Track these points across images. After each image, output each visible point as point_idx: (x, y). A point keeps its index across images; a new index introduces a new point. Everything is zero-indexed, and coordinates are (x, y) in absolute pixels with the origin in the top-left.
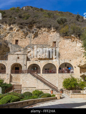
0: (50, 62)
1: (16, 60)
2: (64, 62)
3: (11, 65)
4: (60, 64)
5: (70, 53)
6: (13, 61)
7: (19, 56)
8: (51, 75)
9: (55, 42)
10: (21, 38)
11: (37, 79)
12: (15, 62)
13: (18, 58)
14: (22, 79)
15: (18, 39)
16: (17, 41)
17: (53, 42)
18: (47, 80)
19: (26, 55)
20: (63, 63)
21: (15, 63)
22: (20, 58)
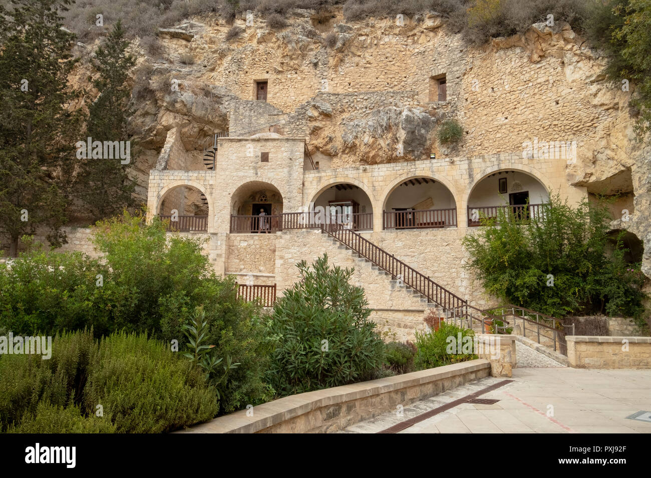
0: (421, 168)
1: (255, 168)
2: (495, 169)
3: (233, 189)
4: (476, 181)
5: (525, 122)
6: (241, 174)
7: (269, 147)
8: (426, 235)
9: (441, 80)
10: (280, 72)
11: (357, 259)
12: (248, 176)
13: (265, 157)
14: (282, 258)
15: (265, 76)
16: (262, 85)
17: (433, 78)
18: (406, 261)
19: (302, 145)
20: (489, 171)
21: (248, 180)
22: (270, 156)
